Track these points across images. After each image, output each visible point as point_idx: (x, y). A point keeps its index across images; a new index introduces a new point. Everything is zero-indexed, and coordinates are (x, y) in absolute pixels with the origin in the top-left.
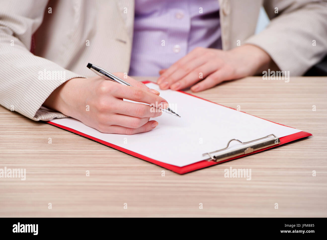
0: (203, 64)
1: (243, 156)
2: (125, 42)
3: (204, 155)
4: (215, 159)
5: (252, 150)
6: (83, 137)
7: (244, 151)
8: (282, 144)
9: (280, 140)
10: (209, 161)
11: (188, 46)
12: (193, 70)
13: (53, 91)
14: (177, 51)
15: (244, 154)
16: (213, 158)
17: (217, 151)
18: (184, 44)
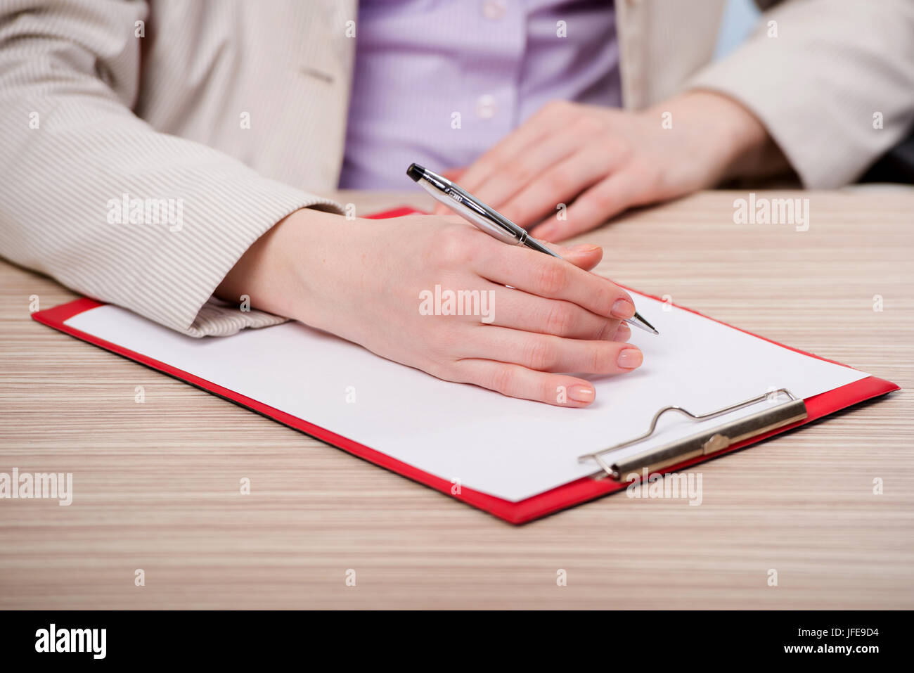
0: (568, 155)
1: (700, 461)
2: (329, 80)
3: (583, 459)
4: (616, 474)
5: (724, 443)
6: (220, 397)
7: (702, 446)
8: (811, 420)
9: (807, 406)
10: (599, 479)
11: (520, 100)
12: (540, 174)
13: (247, 247)
14: (486, 114)
15: (702, 456)
16: (609, 471)
17: (621, 446)
18: (506, 93)
